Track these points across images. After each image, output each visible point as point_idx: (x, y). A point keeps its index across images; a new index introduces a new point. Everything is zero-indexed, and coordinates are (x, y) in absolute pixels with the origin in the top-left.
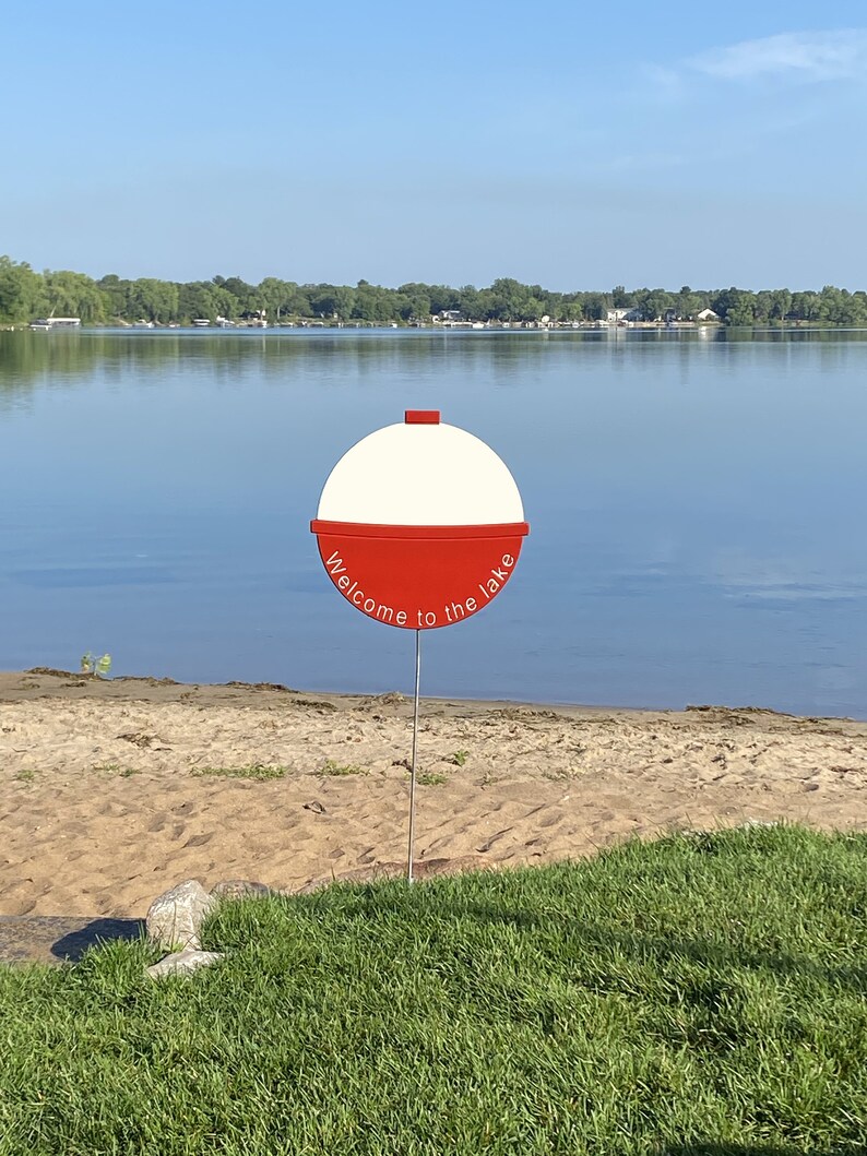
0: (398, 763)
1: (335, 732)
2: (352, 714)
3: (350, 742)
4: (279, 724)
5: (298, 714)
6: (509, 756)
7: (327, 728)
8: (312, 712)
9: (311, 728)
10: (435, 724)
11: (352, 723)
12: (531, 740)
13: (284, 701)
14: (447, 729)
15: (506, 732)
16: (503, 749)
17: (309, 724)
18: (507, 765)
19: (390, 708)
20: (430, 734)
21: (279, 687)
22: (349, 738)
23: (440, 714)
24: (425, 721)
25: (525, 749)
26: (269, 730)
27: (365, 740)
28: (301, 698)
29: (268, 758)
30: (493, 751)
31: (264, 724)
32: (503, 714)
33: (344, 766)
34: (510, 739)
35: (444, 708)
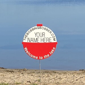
0: (28, 82)
1: (15, 76)
2: (18, 73)
3: (18, 78)
4: (4, 75)
5: (7, 73)
6: (48, 80)
7: (14, 75)
8: (10, 72)
9: (11, 76)
10: (33, 74)
11: (18, 75)
12: (51, 77)
13: (4, 71)
14: (36, 75)
15: (47, 75)
16: (47, 79)
17: (10, 75)
18: (48, 82)
19: (24, 71)
20: (33, 76)
21: (3, 68)
22: (18, 77)
23: (34, 72)
24: (31, 74)
25: (51, 79)
26: (3, 76)
27: (21, 78)
28: (8, 70)
29: (4, 81)
30: (45, 79)
31: (2, 75)
32: (46, 72)
33: (19, 83)
34: (48, 77)
35: (34, 71)
